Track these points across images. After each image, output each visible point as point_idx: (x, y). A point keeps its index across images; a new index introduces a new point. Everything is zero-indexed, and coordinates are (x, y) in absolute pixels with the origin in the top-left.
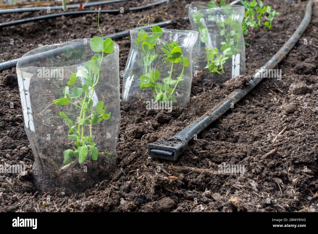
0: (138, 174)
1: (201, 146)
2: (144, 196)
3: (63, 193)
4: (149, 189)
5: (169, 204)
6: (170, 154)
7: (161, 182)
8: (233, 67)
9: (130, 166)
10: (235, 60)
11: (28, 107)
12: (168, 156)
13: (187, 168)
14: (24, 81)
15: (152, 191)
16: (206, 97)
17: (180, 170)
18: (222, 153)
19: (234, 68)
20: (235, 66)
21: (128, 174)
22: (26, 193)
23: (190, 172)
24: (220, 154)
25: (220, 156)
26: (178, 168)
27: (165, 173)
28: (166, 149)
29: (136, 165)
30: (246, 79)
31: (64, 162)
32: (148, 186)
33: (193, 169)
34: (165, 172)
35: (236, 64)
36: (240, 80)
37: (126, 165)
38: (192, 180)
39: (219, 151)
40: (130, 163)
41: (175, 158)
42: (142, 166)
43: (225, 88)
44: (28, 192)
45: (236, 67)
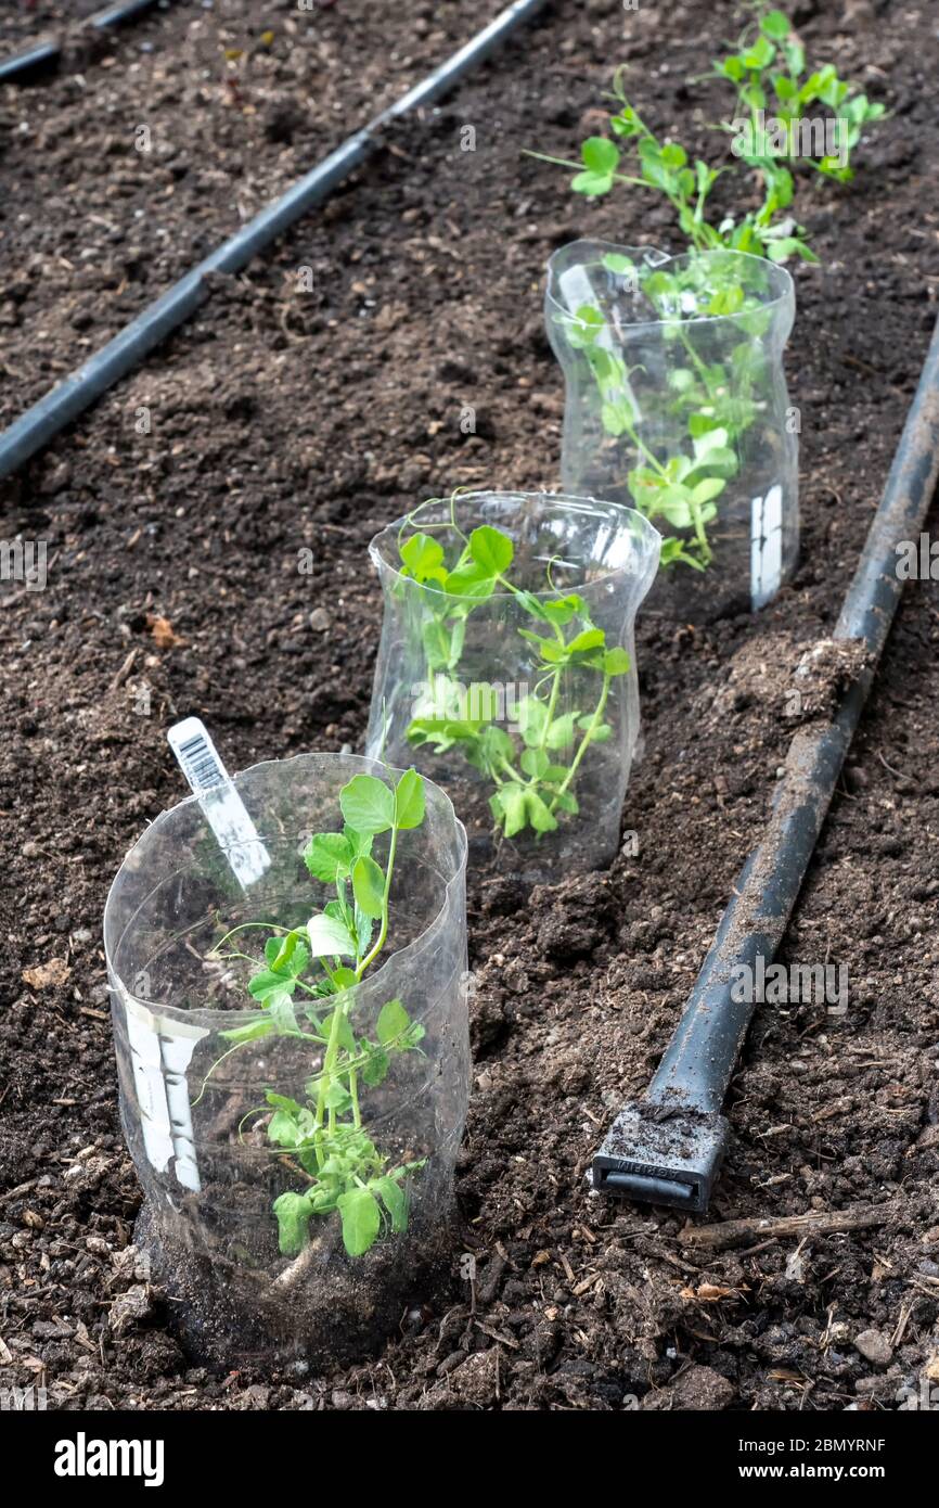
0: (570, 1274)
1: (764, 1105)
2: (622, 1371)
3: (302, 1366)
4: (634, 1344)
5: (718, 1399)
6: (685, 1191)
7: (675, 1317)
8: (756, 546)
9: (526, 1233)
10: (762, 518)
11: (175, 1118)
12: (680, 1198)
13: (741, 1225)
14: (167, 1046)
15: (647, 1350)
16: (700, 780)
17: (720, 1241)
18: (839, 1114)
19: (761, 549)
20: (763, 540)
21: (532, 1271)
22: (162, 1384)
23: (760, 1246)
24: (830, 1118)
25: (832, 1131)
26: (712, 1233)
27: (673, 1266)
28: (668, 1175)
29: (548, 1223)
30: (843, 668)
31: (283, 1243)
32: (626, 1328)
33: (762, 1224)
34: (674, 1260)
35: (766, 534)
36: (817, 674)
37: (512, 1230)
38: (770, 1279)
39: (826, 1111)
40: (525, 1222)
41: (701, 1204)
42: (575, 1233)
43: (758, 709)
44: (169, 1375)
45: (766, 544)
